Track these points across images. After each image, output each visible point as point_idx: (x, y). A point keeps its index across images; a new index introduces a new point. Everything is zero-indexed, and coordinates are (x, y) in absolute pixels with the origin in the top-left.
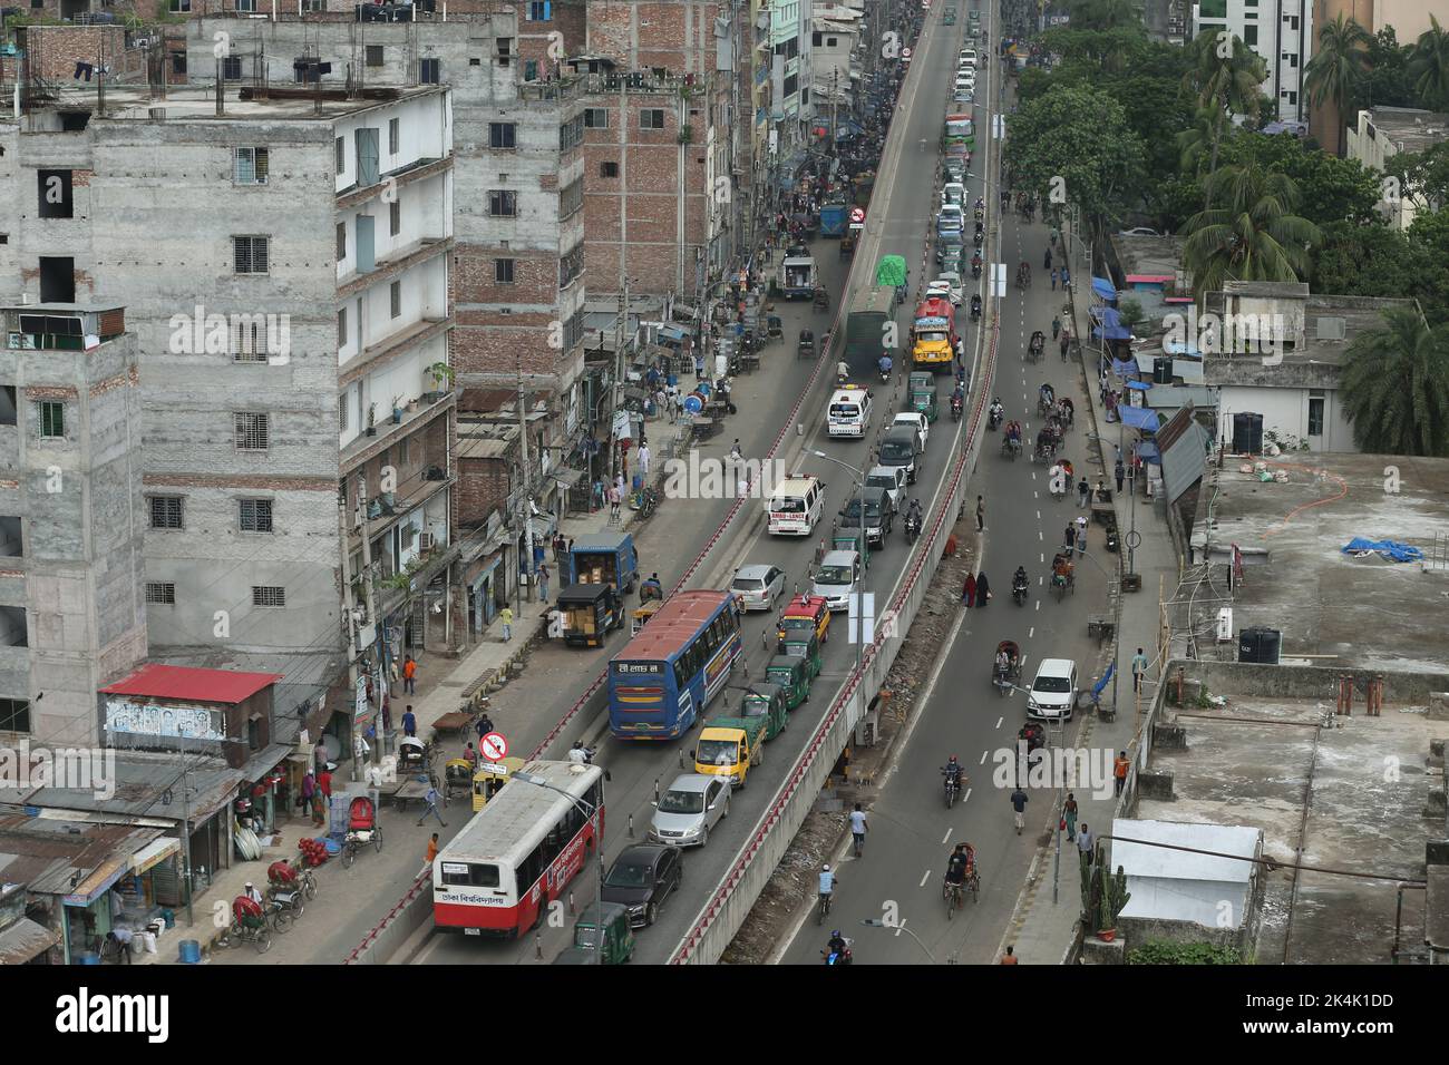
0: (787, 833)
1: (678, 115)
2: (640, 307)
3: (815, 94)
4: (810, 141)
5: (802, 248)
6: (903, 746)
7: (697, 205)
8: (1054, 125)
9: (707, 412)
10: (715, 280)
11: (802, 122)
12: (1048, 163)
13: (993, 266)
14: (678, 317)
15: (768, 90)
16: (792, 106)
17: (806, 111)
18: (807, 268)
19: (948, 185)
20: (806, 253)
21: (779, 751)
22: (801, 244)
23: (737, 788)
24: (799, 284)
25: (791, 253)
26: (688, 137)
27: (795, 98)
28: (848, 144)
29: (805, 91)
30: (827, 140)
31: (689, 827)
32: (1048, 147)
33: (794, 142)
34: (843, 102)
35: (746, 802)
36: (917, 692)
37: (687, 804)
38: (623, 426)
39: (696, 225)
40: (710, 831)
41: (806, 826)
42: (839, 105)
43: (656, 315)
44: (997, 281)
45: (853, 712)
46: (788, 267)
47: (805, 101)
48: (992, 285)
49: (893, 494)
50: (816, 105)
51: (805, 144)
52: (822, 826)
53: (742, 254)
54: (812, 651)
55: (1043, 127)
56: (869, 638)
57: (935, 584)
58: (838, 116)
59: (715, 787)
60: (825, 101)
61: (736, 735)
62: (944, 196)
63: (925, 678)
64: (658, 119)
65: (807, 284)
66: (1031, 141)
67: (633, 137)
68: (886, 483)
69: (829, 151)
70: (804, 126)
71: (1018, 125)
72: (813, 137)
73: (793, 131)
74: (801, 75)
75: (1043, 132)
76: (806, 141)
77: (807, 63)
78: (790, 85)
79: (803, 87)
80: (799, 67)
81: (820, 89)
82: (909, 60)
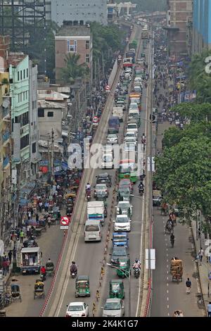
3: (41, 146)
4: (37, 175)
5: (32, 241)
8: (184, 162)
11: (32, 164)
12: (181, 186)
13: (147, 251)
15: (11, 145)
16: (26, 154)
17: (35, 157)
18: (36, 253)
19: (120, 202)
20: (35, 245)
22: (32, 239)
24: (31, 264)
25: (26, 245)
27: (28, 149)
29: (34, 145)
30: (48, 174)
32: (181, 176)
33: (27, 176)
34: (57, 151)
42: (55, 153)
44: (149, 259)
46: (24, 254)
47: (34, 151)
48: (147, 262)
50: (41, 153)
51: (34, 177)
55: (179, 164)
58: (55, 160)
60: (47, 151)
62: (118, 209)
65: (35, 264)
66: (171, 172)
69: (49, 182)
70: (33, 166)
71: (162, 163)
72: (39, 173)
73: (27, 169)
74: (31, 135)
75: (178, 167)
76: (35, 175)
77: (35, 128)
78: (25, 142)
79: (32, 143)
80: (30, 131)
81: (43, 143)
82: (97, 124)
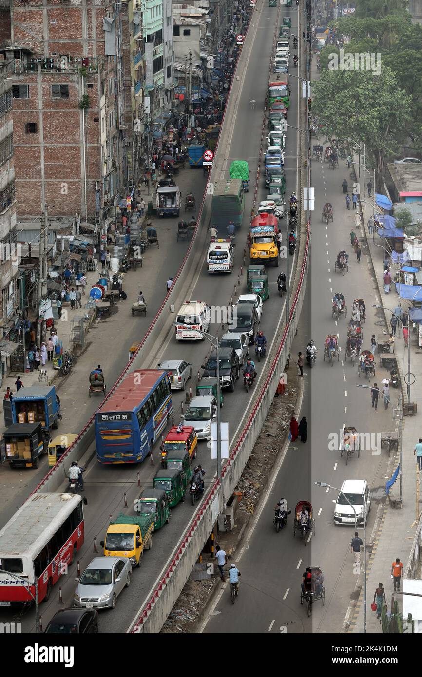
0: (172, 596)
1: (79, 88)
2: (56, 225)
3: (176, 70)
4: (173, 103)
5: (169, 180)
6: (252, 531)
7: (94, 153)
8: (346, 87)
9: (106, 298)
10: (109, 204)
11: (167, 90)
12: (342, 114)
13: (305, 189)
14: (83, 231)
15: (142, 68)
16: (160, 79)
17: (170, 82)
18: (174, 194)
19: (272, 132)
20: (173, 184)
21: (164, 538)
22: (169, 177)
23: (136, 567)
24: (169, 205)
25: (162, 184)
26: (86, 103)
27: (162, 73)
28: (201, 104)
29: (169, 68)
30: (185, 103)
31: (102, 595)
32: (342, 103)
33: (162, 105)
34: (195, 75)
35: (142, 576)
36: (260, 492)
37: (101, 578)
38: (47, 310)
39: (94, 166)
40: (117, 597)
41: (186, 590)
42: (193, 78)
43: (68, 231)
44: (308, 199)
45: (216, 507)
46: (160, 194)
47: (169, 75)
48: (305, 202)
49: (239, 352)
50: (177, 78)
51: (170, 106)
52: (197, 590)
53: (128, 186)
54: (186, 465)
55: (338, 89)
56: (225, 455)
57: (271, 415)
58: (193, 85)
59: (120, 565)
60: (183, 75)
61: (133, 529)
62: (269, 140)
63: (266, 482)
64: (64, 91)
65: (174, 206)
66: (330, 99)
67: (47, 104)
68: (234, 344)
69: (187, 111)
70: (169, 93)
71: (320, 88)
72: (176, 101)
73: (161, 97)
74: (166, 57)
75: (338, 92)
76: (171, 104)
77: (170, 48)
78: (158, 64)
79: (167, 66)
80: (164, 51)
81: (179, 66)
82: (242, 43)
